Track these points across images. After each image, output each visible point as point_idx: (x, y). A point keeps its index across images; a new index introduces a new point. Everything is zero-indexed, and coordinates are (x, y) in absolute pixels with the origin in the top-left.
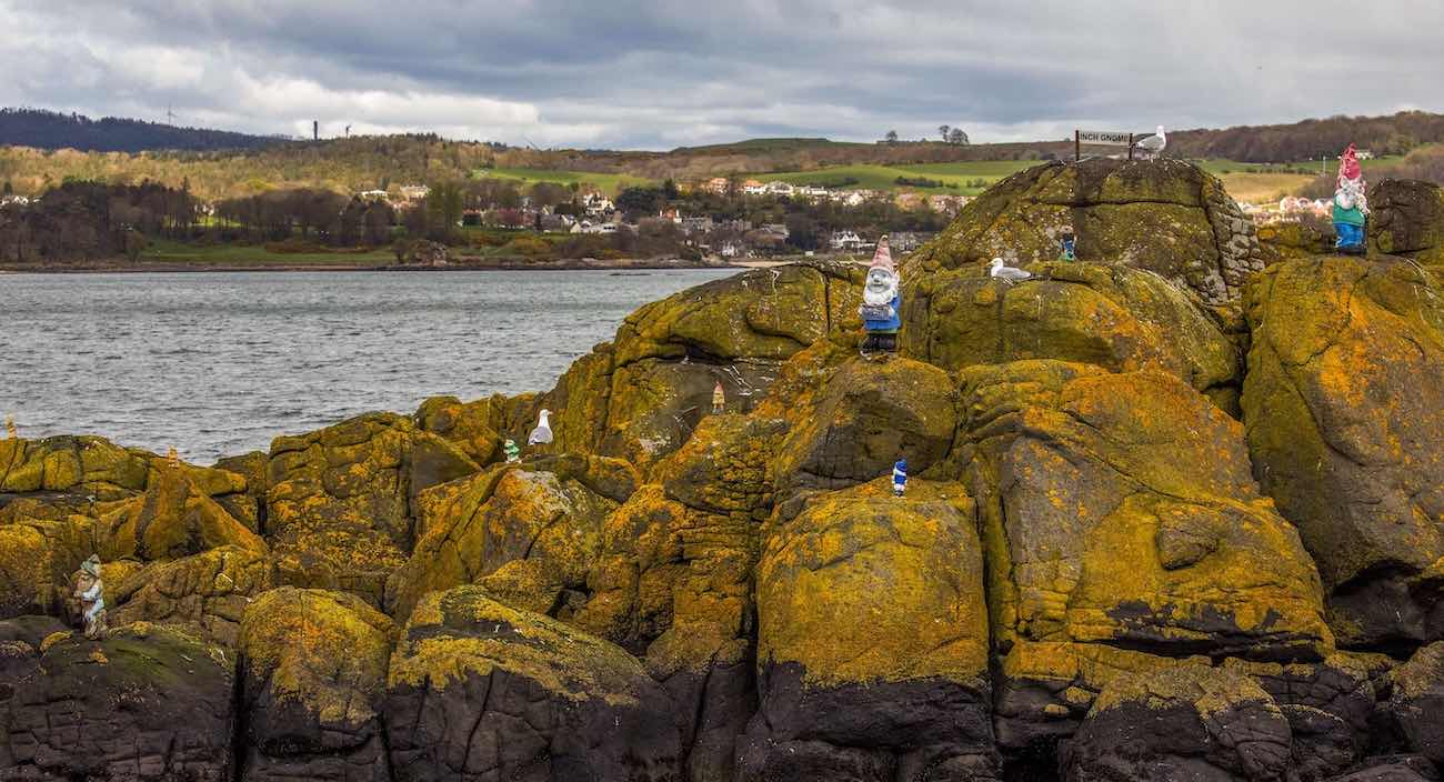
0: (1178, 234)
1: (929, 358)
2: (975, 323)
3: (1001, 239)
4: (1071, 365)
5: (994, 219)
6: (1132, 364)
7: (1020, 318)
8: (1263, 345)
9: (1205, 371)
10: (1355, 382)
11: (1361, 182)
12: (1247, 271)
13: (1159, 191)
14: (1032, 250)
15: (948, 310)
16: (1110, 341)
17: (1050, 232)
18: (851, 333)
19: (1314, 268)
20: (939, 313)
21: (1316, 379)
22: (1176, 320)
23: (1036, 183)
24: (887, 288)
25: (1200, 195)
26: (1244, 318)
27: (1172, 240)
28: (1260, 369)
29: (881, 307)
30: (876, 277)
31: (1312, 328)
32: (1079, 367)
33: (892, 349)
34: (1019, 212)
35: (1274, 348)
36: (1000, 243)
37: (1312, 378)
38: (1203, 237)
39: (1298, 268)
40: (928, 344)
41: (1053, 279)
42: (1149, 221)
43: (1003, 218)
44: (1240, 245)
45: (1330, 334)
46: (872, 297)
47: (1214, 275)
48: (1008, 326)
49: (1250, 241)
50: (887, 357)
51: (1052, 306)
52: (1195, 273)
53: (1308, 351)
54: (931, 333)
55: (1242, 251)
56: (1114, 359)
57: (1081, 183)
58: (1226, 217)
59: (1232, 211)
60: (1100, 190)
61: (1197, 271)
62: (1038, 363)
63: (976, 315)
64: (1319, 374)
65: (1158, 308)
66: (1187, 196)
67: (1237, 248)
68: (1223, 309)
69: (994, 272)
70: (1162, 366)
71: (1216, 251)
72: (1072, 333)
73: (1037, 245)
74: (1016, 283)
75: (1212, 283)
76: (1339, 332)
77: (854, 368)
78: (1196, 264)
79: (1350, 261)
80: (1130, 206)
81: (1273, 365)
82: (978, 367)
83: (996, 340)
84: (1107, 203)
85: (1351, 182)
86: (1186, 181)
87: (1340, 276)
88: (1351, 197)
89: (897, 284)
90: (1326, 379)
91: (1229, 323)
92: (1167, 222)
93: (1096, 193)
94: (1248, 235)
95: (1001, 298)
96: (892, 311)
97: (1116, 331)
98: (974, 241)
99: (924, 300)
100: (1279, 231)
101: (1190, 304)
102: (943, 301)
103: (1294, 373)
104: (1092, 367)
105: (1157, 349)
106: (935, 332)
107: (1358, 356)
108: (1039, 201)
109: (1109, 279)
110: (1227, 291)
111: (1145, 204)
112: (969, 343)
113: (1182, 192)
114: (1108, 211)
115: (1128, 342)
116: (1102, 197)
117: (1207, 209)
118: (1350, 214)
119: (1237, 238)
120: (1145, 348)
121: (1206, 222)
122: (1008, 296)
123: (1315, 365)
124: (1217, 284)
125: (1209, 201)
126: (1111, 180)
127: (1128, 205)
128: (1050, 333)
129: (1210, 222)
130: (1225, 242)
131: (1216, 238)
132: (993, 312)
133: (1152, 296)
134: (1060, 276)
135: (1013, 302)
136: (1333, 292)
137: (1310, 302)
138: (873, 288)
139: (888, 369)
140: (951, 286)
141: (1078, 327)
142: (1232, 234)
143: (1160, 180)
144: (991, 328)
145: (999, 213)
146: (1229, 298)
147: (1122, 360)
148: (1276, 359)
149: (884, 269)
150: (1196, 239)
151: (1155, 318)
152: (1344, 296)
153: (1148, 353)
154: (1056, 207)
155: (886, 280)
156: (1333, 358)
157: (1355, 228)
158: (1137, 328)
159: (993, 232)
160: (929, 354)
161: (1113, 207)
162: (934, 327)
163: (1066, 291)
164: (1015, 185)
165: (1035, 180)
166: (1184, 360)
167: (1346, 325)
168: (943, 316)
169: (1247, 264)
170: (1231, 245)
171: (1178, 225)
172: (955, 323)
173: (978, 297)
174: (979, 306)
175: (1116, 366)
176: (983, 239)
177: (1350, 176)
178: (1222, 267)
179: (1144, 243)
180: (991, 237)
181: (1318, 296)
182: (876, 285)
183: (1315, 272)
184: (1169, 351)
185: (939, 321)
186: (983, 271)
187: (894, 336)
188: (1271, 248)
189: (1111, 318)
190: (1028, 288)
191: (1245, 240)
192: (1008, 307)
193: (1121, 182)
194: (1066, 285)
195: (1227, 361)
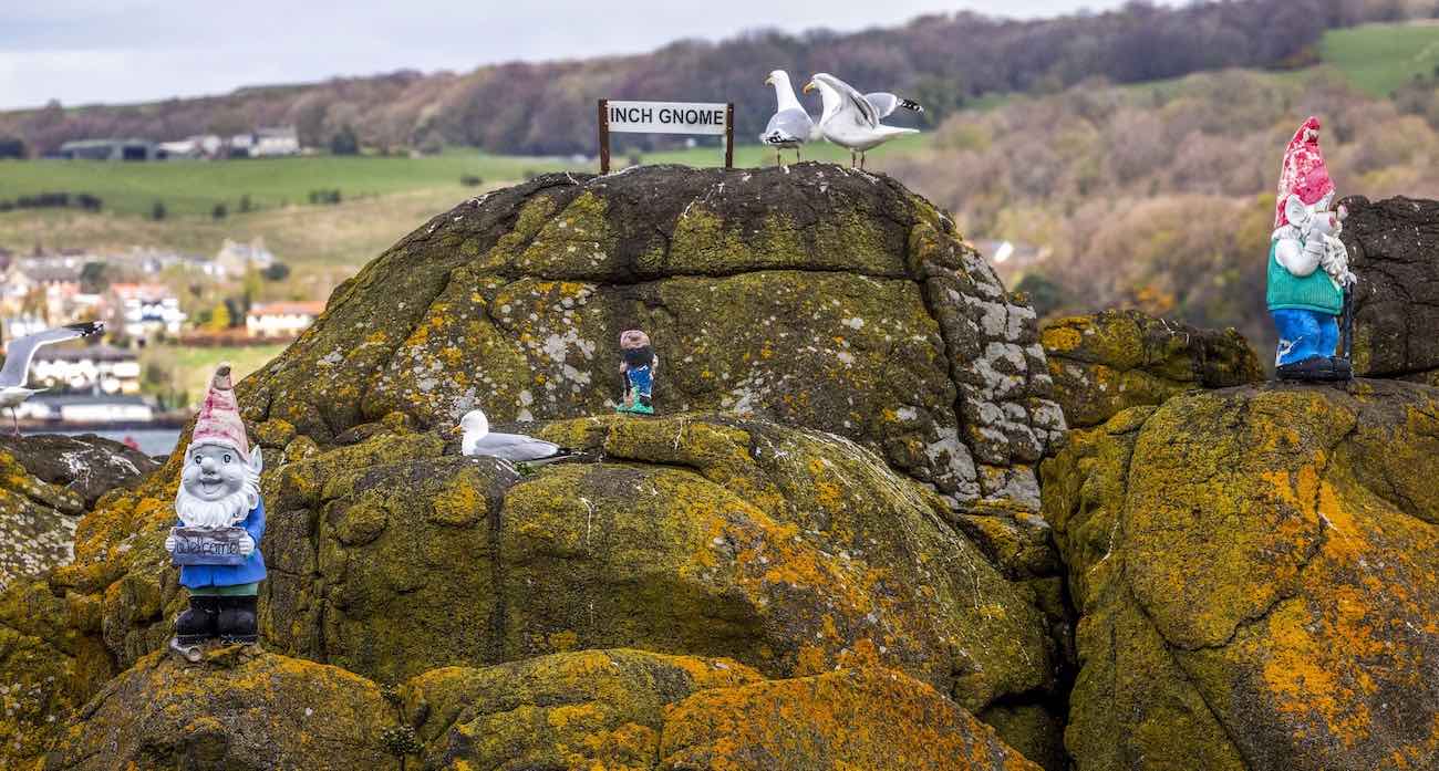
0: (859, 344)
1: (321, 651)
2: (432, 566)
3: (437, 366)
4: (680, 660)
5: (417, 317)
6: (813, 655)
7: (544, 553)
8: (1116, 602)
9: (978, 666)
10: (1346, 686)
11: (1334, 209)
12: (1023, 428)
13: (811, 242)
14: (514, 389)
15: (368, 538)
16: (763, 602)
17: (555, 347)
18: (82, 599)
19: (1230, 417)
20: (343, 545)
21: (1255, 679)
22: (902, 549)
23: (511, 229)
24: (234, 487)
25: (906, 251)
26: (1049, 539)
27: (846, 358)
28: (1113, 658)
29: (221, 535)
30: (207, 461)
31: (1236, 560)
32: (694, 665)
33: (247, 632)
34: (477, 299)
35: (1144, 611)
36: (435, 375)
37: (1244, 677)
38: (919, 350)
39: (1190, 421)
40: (320, 622)
41: (612, 458)
42: (792, 317)
43: (440, 315)
44: (1004, 366)
45: (1280, 571)
46: (200, 510)
47: (947, 441)
48: (516, 573)
49: (1028, 358)
50: (238, 653)
51: (621, 521)
52: (905, 438)
53: (1232, 616)
54: (324, 595)
55: (1009, 382)
56: (773, 645)
57: (621, 228)
58: (968, 300)
59: (981, 286)
60: (668, 242)
61: (906, 431)
62: (595, 659)
63: (436, 546)
64: (1259, 669)
65: (861, 520)
66: (873, 254)
67: (997, 376)
68: (993, 521)
69: (469, 446)
70: (885, 659)
71: (950, 385)
72: (671, 585)
73: (525, 377)
74: (527, 469)
75: (944, 458)
76: (1300, 568)
77: (159, 678)
78: (904, 414)
79: (1314, 400)
80: (744, 280)
81: (1144, 649)
82: (455, 672)
83: (487, 605)
84: (686, 274)
85: (1310, 210)
86: (871, 216)
87: (1294, 436)
88: (1312, 244)
89: (255, 478)
90: (1277, 677)
91: (1010, 552)
92: (833, 317)
93: (660, 251)
94: (1023, 342)
95: (495, 508)
96: (247, 544)
97: (774, 576)
98: (371, 371)
99: (302, 517)
100: (1090, 332)
101: (931, 511)
102: (355, 515)
103: (1199, 668)
104: (725, 665)
105: (872, 618)
106: (337, 590)
107: (1350, 623)
108: (524, 272)
109: (744, 452)
110: (979, 479)
111: (777, 276)
112: (420, 614)
113: (864, 243)
114: (694, 294)
115: (806, 603)
116: (676, 259)
117: (924, 283)
118: (1307, 286)
119: (997, 350)
120: (841, 617)
121: (921, 312)
122: (510, 501)
123: (1249, 646)
124: (956, 463)
125: (927, 263)
126: (694, 218)
127: (734, 279)
128: (615, 586)
129: (933, 314)
130: (969, 361)
131: (948, 352)
132: (479, 538)
133: (845, 494)
134: (627, 451)
135: (526, 515)
136: (1282, 474)
137: (1225, 497)
138: (200, 489)
139: (244, 681)
140: (370, 481)
141: (685, 569)
142: (985, 340)
143: (811, 217)
144: (474, 578)
145: (428, 303)
146: (984, 494)
147: (792, 647)
148: (1150, 634)
149: (228, 442)
150: (901, 354)
151: (856, 543)
152: (1307, 482)
153: (852, 629)
154: (564, 286)
155: (232, 469)
156: (1290, 629)
157: (1322, 318)
158: (822, 570)
159: (416, 349)
160: (323, 646)
161: (702, 282)
162: (334, 578)
163: (652, 484)
164: (463, 234)
165: (508, 221)
166: (933, 644)
167: (1317, 548)
168: (354, 554)
169: (1021, 412)
170: (983, 367)
171: (857, 323)
172: (386, 566)
173: (439, 502)
174: (443, 525)
175: (780, 662)
176: (394, 366)
177: (1308, 194)
178: (964, 422)
179: (782, 367)
180: (414, 363)
181: (1245, 483)
182: (204, 483)
183: (1233, 427)
184: (898, 625)
185: (346, 564)
186: (439, 444)
187: (249, 603)
188: (1075, 372)
189: (761, 546)
190: (558, 480)
191: (1015, 355)
192: (516, 525)
193: (719, 222)
194: (649, 471)
195: (1026, 642)
